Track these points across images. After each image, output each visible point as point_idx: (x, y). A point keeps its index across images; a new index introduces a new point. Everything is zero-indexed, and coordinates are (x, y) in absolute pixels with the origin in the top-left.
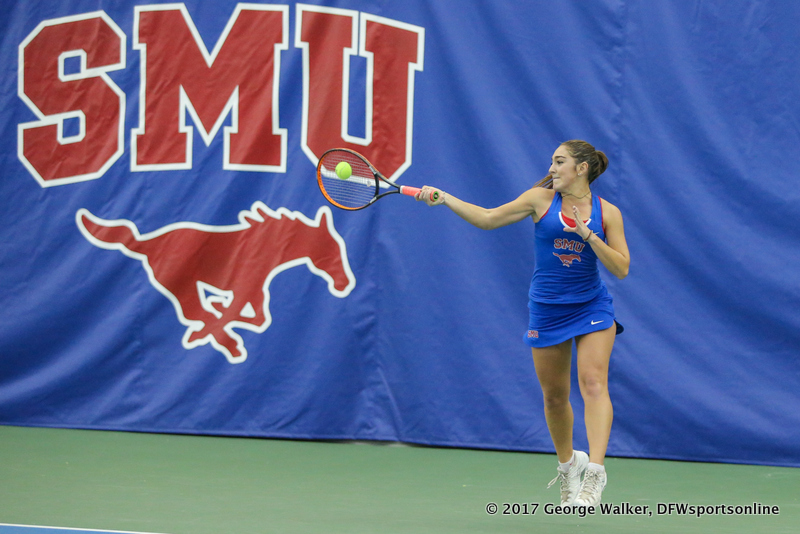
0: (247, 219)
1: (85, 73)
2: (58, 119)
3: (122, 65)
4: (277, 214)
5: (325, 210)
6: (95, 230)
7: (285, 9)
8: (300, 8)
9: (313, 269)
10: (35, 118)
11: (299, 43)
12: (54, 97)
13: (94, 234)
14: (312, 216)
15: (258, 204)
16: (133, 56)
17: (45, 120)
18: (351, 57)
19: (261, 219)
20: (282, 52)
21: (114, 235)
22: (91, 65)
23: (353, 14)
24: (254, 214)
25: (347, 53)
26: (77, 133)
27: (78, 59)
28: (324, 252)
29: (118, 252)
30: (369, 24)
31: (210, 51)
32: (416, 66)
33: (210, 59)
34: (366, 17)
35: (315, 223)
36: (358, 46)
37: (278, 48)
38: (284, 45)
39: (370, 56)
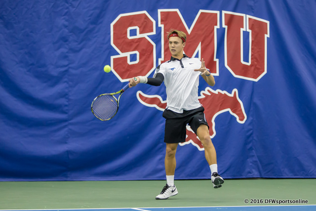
0: (203, 94)
1: (139, 36)
2: (128, 55)
3: (154, 33)
4: (216, 92)
5: (235, 90)
6: (145, 99)
7: (218, 12)
8: (224, 12)
9: (231, 113)
10: (118, 54)
11: (224, 26)
12: (126, 46)
13: (144, 101)
14: (230, 93)
15: (208, 88)
16: (159, 29)
17: (122, 55)
18: (243, 31)
19: (210, 94)
20: (217, 29)
21: (152, 101)
22: (141, 33)
23: (244, 15)
24: (206, 92)
25: (242, 30)
26: (136, 60)
27: (135, 30)
28: (235, 107)
29: (155, 108)
30: (250, 19)
31: (189, 28)
32: (267, 36)
33: (189, 31)
34: (248, 16)
35: (232, 95)
36: (246, 27)
37: (216, 28)
38: (218, 26)
39: (250, 31)
